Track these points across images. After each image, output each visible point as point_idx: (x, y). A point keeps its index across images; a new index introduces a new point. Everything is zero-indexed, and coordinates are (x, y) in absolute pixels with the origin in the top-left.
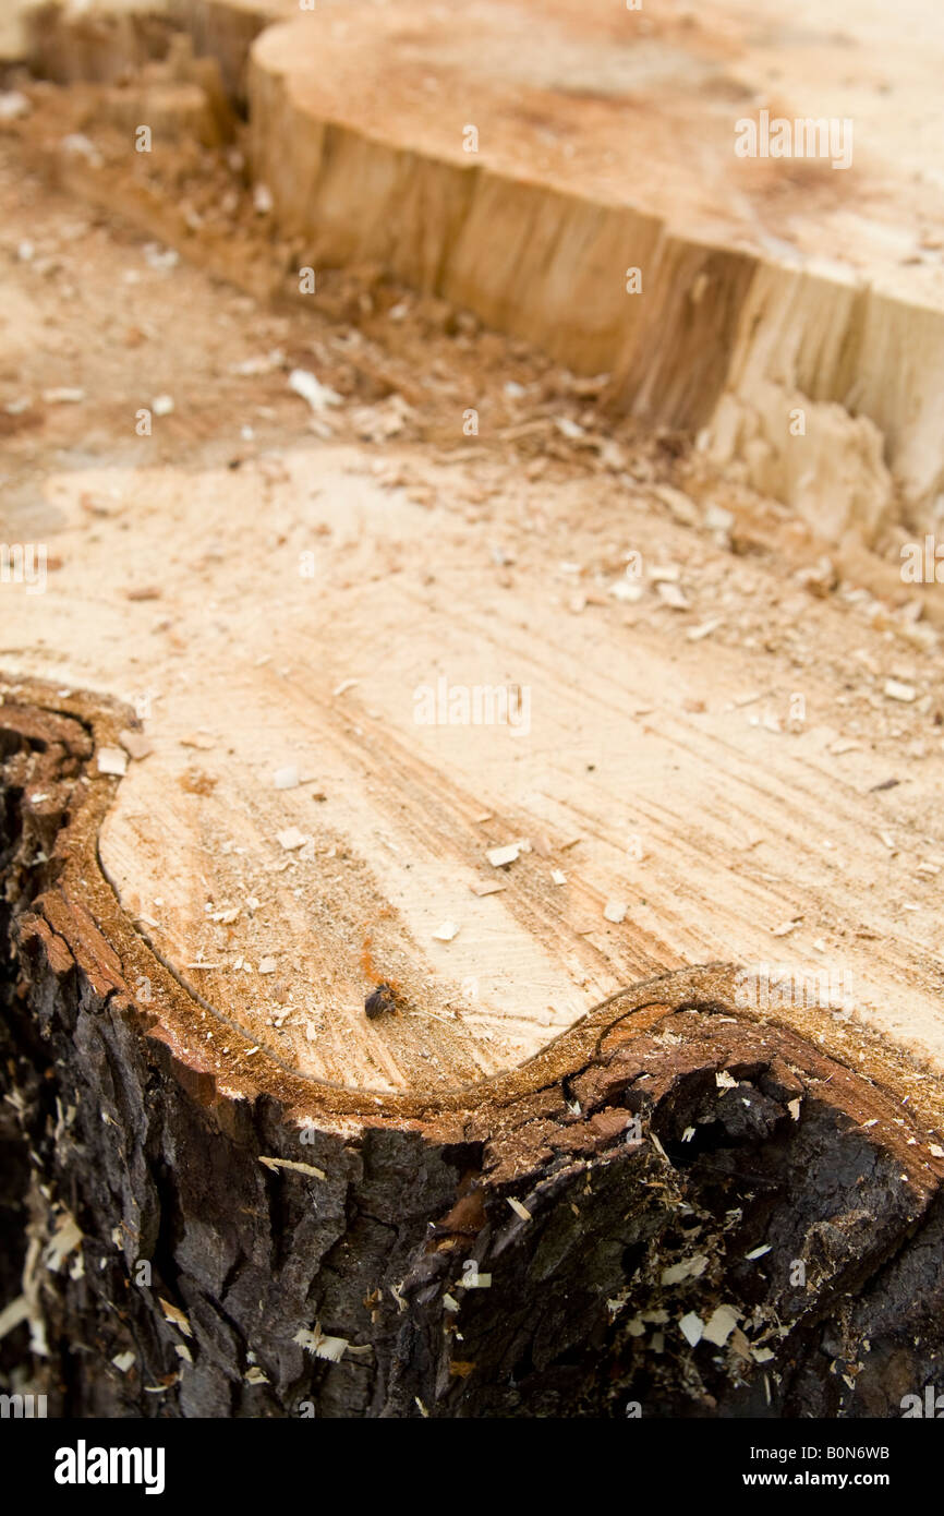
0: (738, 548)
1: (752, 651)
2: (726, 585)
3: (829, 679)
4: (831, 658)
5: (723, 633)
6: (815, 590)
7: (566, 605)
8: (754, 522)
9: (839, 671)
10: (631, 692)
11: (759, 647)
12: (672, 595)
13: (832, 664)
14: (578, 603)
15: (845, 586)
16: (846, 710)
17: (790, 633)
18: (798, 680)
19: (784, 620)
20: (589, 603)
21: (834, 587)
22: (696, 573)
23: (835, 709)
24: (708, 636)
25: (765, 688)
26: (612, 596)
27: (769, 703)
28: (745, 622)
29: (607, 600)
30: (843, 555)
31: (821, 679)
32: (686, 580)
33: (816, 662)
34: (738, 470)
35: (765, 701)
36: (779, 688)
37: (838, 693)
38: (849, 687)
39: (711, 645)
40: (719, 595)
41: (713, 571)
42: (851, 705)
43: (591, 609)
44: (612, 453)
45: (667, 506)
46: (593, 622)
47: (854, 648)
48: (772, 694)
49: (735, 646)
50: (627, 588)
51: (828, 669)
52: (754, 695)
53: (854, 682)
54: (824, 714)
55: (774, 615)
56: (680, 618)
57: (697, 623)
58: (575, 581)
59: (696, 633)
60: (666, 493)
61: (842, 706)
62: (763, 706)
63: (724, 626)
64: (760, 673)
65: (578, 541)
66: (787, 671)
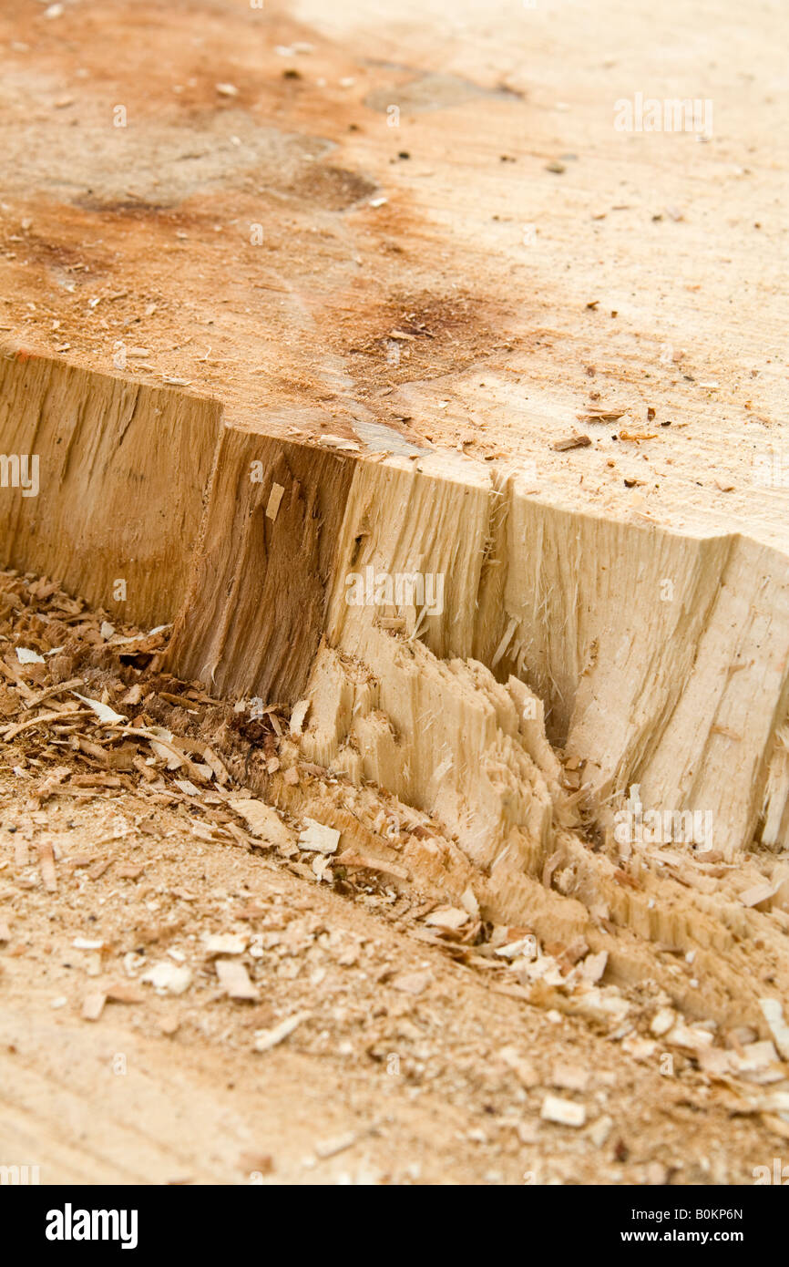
0: (345, 882)
1: (349, 1063)
2: (315, 954)
3: (460, 1099)
4: (464, 1063)
5: (307, 1034)
6: (454, 948)
7: (78, 1007)
8: (370, 839)
9: (476, 1083)
10: (164, 1148)
11: (360, 1053)
12: (234, 980)
13: (467, 1074)
14: (95, 1004)
15: (500, 932)
16: (483, 1148)
17: (406, 1027)
18: (415, 1104)
19: (401, 1006)
20: (110, 1001)
21: (483, 937)
22: (274, 938)
23: (469, 1149)
24: (284, 1041)
25: (364, 1124)
26: (148, 984)
27: (367, 1147)
28: (339, 1013)
29: (141, 994)
30: (493, 885)
31: (449, 1099)
32: (256, 951)
33: (442, 1073)
34: (348, 759)
35: (361, 1146)
36: (387, 1123)
37: (472, 1123)
38: (489, 1110)
39: (288, 1055)
40: (304, 971)
41: (298, 932)
42: (491, 1141)
43: (114, 1009)
44: (167, 747)
45: (243, 823)
46: (116, 1032)
47: (501, 1044)
48: (374, 1134)
49: (324, 1055)
50: (169, 973)
51: (461, 1083)
52: (348, 1138)
53: (497, 1101)
54: (449, 1160)
55: (384, 998)
56: (246, 1015)
57: (269, 1023)
58: (94, 964)
59: (266, 1039)
60: (243, 804)
61: (477, 1143)
62: (360, 1155)
63: (309, 1024)
64: (357, 1098)
65: (104, 898)
66: (400, 1090)
